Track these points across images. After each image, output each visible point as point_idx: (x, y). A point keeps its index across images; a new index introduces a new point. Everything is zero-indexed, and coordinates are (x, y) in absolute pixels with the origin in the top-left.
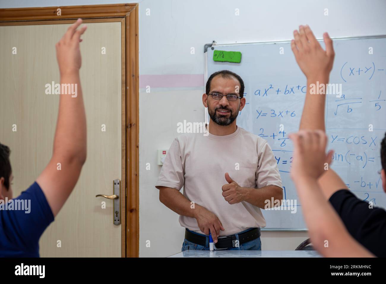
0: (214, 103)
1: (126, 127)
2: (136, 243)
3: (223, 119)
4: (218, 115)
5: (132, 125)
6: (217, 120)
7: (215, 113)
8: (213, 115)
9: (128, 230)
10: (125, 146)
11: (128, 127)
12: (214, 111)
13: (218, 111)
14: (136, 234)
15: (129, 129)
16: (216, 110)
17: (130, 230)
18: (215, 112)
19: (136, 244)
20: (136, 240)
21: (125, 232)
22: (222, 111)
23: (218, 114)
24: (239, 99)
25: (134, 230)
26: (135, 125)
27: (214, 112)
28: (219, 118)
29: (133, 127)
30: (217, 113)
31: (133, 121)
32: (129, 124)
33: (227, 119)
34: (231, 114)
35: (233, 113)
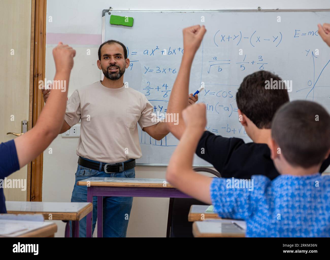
0: (106, 63)
1: (34, 76)
2: (40, 174)
5: (39, 74)
10: (32, 92)
11: (35, 76)
13: (110, 69)
14: (40, 166)
15: (36, 78)
17: (35, 163)
20: (40, 171)
21: (31, 164)
22: (112, 68)
23: (110, 71)
25: (38, 163)
26: (42, 75)
27: (107, 70)
28: (111, 74)
29: (39, 76)
31: (40, 72)
32: (37, 74)
34: (120, 70)
35: (121, 69)
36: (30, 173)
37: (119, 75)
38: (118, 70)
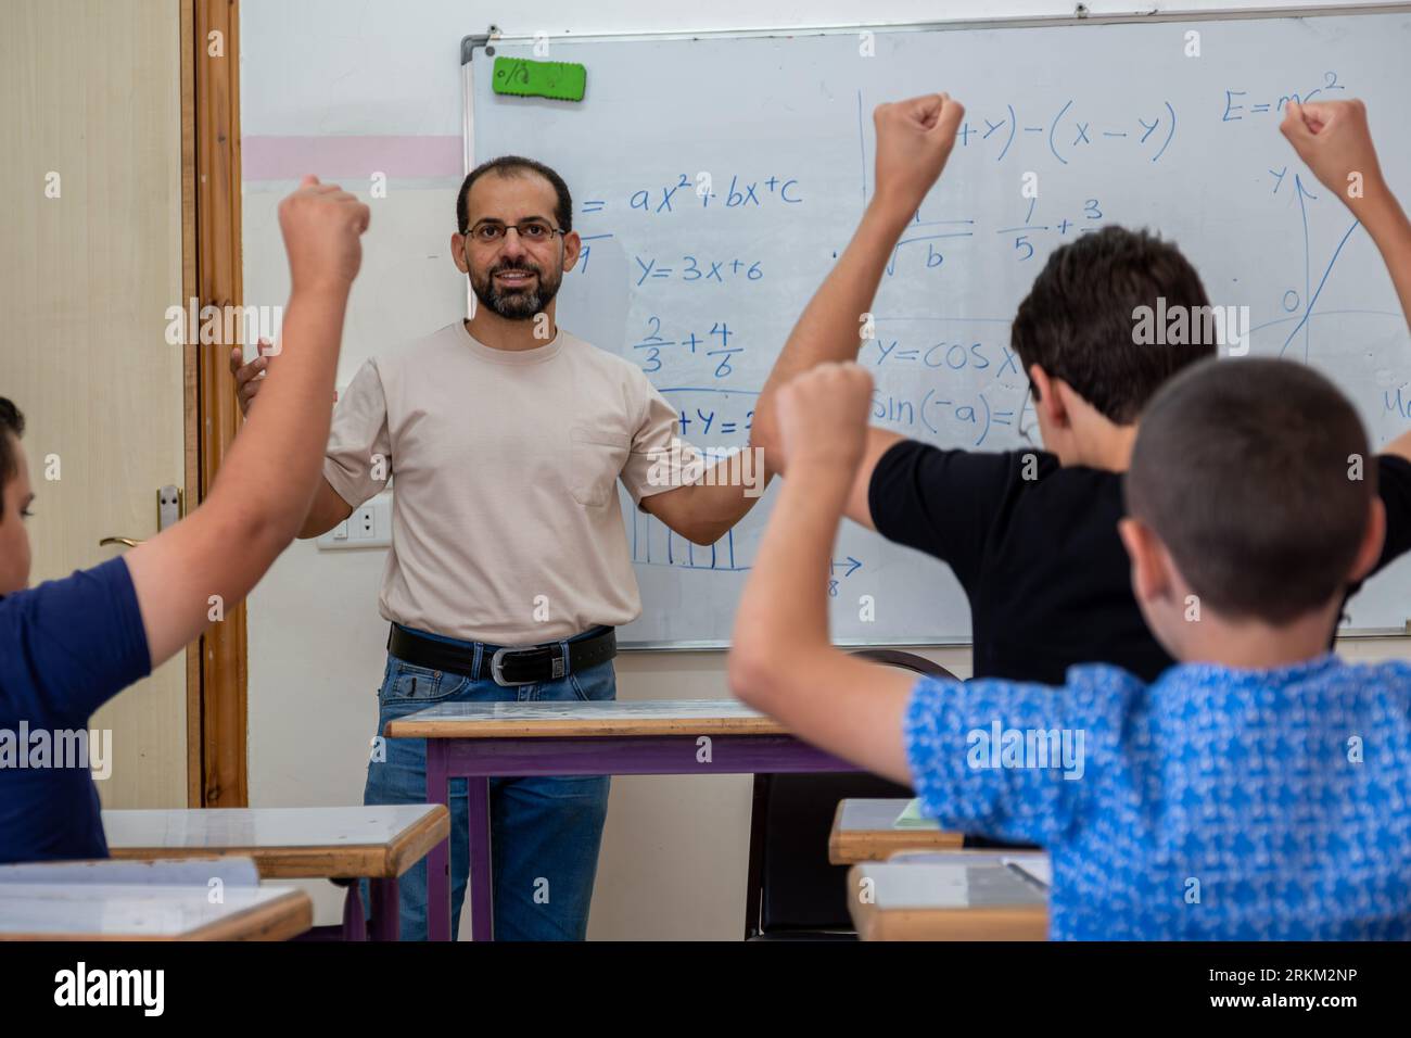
0: (487, 254)
2: (238, 696)
3: (515, 300)
4: (499, 291)
6: (499, 304)
7: (491, 286)
8: (485, 290)
9: (210, 655)
12: (485, 278)
13: (498, 276)
14: (238, 667)
16: (493, 272)
17: (217, 656)
18: (491, 281)
19: (238, 702)
20: (237, 685)
21: (198, 660)
22: (511, 276)
23: (500, 285)
24: (559, 238)
25: (227, 654)
27: (487, 280)
28: (503, 297)
30: (497, 282)
33: (529, 297)
34: (540, 282)
35: (545, 278)
36: (198, 697)
37: (535, 302)
38: (533, 281)
